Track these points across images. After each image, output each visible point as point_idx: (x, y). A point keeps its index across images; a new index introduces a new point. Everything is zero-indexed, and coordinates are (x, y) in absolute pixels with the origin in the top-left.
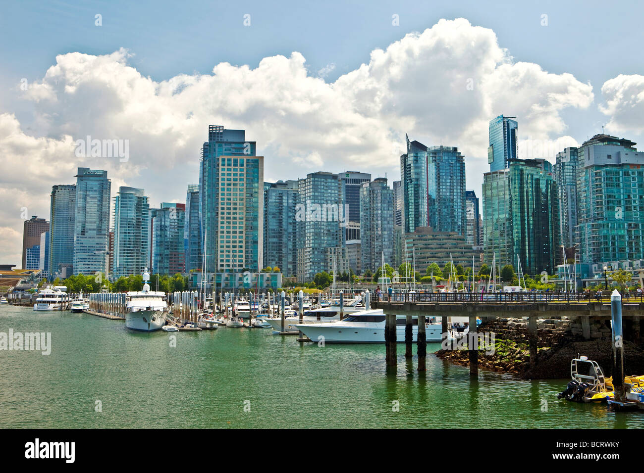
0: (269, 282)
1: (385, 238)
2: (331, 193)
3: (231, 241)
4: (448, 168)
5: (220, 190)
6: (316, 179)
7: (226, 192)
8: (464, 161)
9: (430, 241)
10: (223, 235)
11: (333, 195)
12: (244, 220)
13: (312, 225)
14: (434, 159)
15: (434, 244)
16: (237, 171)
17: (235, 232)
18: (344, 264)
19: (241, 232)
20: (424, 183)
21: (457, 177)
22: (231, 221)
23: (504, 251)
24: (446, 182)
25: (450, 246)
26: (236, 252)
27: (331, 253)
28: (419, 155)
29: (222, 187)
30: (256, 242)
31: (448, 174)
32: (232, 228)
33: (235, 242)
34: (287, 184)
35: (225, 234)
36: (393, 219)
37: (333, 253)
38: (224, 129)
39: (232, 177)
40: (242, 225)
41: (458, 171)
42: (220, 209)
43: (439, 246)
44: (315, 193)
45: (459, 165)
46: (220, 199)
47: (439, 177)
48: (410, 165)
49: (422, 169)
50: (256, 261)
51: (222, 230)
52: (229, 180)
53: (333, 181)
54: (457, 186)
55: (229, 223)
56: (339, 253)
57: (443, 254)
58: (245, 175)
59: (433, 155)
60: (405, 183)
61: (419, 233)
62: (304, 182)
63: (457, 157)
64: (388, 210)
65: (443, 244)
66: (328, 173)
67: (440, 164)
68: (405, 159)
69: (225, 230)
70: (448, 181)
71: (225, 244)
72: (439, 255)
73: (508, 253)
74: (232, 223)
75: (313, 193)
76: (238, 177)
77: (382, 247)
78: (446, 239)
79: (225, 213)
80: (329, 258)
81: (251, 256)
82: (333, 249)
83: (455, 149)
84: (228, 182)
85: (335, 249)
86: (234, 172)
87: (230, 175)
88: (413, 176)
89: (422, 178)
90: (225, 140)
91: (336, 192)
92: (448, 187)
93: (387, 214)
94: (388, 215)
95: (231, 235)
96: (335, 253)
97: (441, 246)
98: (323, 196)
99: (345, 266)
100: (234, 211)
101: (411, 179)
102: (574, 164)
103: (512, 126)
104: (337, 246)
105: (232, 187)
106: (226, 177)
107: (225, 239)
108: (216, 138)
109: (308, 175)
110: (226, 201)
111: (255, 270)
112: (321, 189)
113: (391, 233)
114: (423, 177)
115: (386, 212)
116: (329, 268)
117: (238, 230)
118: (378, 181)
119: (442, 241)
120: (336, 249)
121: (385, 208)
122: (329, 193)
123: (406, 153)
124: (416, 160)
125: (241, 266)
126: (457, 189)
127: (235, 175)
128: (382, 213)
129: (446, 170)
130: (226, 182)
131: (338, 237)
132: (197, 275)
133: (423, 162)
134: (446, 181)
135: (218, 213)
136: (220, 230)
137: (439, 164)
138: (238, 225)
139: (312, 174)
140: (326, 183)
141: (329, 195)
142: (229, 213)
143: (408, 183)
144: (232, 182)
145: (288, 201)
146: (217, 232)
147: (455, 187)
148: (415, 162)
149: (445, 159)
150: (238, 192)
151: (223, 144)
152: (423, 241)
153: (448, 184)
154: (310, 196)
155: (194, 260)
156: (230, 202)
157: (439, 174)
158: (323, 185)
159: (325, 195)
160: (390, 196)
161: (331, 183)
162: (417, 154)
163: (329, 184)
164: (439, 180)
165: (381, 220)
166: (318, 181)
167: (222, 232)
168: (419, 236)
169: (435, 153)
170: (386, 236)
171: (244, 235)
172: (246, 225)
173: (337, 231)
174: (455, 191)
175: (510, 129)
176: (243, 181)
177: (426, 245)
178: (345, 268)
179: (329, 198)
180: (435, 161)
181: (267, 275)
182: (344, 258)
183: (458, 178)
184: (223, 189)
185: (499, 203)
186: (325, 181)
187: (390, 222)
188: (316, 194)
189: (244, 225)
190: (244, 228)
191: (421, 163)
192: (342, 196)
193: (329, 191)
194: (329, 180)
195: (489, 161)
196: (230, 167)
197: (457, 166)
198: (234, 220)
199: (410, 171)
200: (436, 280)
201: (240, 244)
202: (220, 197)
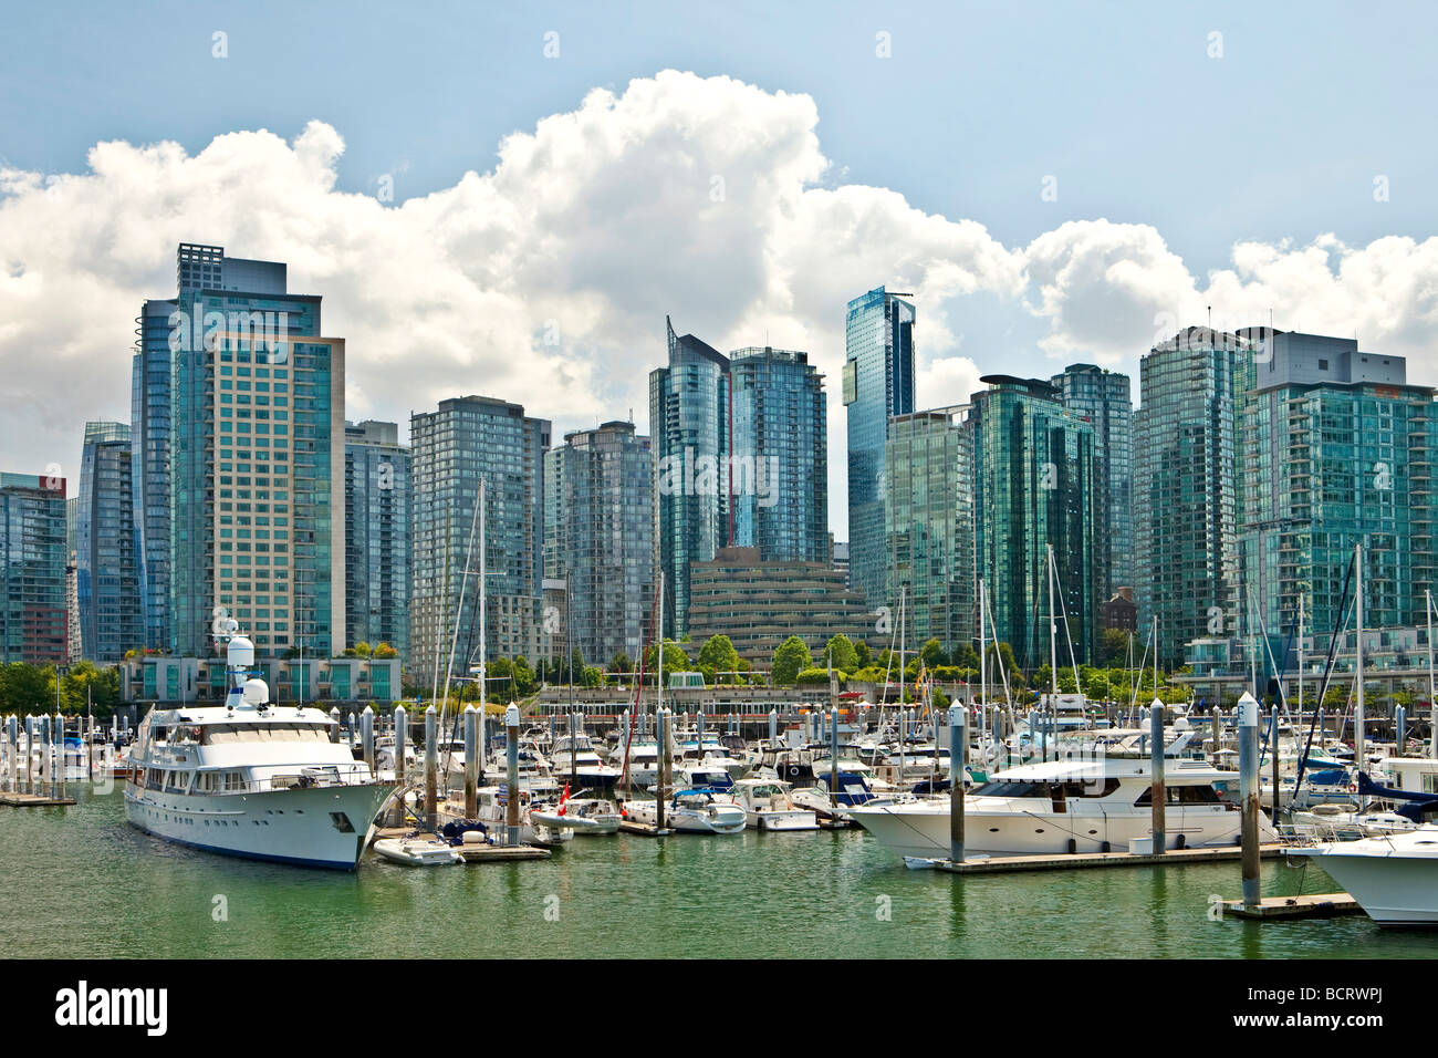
0: (365, 685)
1: (629, 575)
2: (505, 454)
3: (253, 572)
4: (784, 403)
5: (217, 428)
6: (465, 415)
7: (234, 434)
8: (822, 389)
9: (758, 584)
10: (228, 553)
11: (510, 458)
12: (289, 515)
13: (455, 536)
14: (749, 379)
15: (769, 590)
16: (268, 376)
17: (263, 548)
18: (538, 639)
19: (280, 548)
20: (711, 441)
21: (805, 426)
22: (253, 515)
23: (942, 610)
24: (779, 440)
25: (810, 595)
26: (267, 602)
27: (505, 609)
28: (701, 370)
29: (225, 419)
30: (325, 577)
31: (784, 420)
32: (253, 534)
33: (262, 574)
34: (363, 432)
35: (234, 553)
36: (650, 527)
37: (510, 610)
38: (225, 256)
39: (253, 393)
40: (283, 529)
41: (810, 413)
42: (217, 481)
43: (784, 596)
44: (461, 450)
45: (812, 397)
46: (217, 455)
47: (761, 426)
48: (677, 395)
49: (706, 406)
50: (326, 628)
51: (225, 540)
52: (244, 400)
53: (510, 421)
54: (806, 450)
55: (246, 521)
56: (527, 610)
57: (794, 617)
58: (291, 390)
59: (747, 370)
60: (662, 440)
61: (727, 563)
62: (429, 422)
63: (806, 377)
64: (640, 503)
65: (791, 592)
66: (493, 400)
67: (766, 393)
68: (662, 380)
69: (235, 541)
70: (783, 436)
71: (235, 580)
72: (785, 617)
73: (950, 615)
74: (253, 521)
75: (457, 452)
76: (271, 394)
77: (624, 598)
78: (799, 579)
79: (234, 493)
80: (501, 622)
81: (312, 613)
82: (510, 600)
83: (803, 357)
84: (242, 407)
85: (516, 600)
86: (259, 380)
87: (247, 386)
88: (684, 424)
89: (705, 428)
90: (229, 289)
91: (519, 450)
92: (784, 452)
93: (636, 514)
94: (640, 518)
95: (253, 553)
96: (515, 610)
97: (787, 596)
98: (485, 461)
99: (542, 644)
100: (261, 488)
101: (677, 432)
102: (1089, 405)
103: (904, 316)
104: (519, 592)
105: (253, 420)
106: (235, 393)
107: (235, 567)
108: (202, 281)
109: (441, 403)
110: (235, 460)
111: (323, 653)
112: (477, 441)
113: (645, 564)
114: (710, 426)
115: (633, 509)
116: (501, 649)
117: (272, 542)
118: (613, 429)
119: (787, 584)
120: (519, 600)
121: (632, 500)
122: (500, 453)
123: (665, 364)
124: (694, 383)
125: (282, 640)
126: (806, 458)
127: (262, 387)
128: (623, 513)
129: (779, 408)
130: (235, 406)
131: (523, 568)
132: (155, 664)
133: (711, 389)
134: (779, 436)
135: (211, 493)
136: (218, 539)
137: (761, 392)
138: (271, 528)
139: (454, 401)
140: (491, 425)
141: (501, 457)
142: (245, 495)
143: (670, 441)
144: (253, 407)
145: (368, 474)
146: (211, 546)
147: (801, 453)
148: (690, 388)
149: (776, 382)
150: (271, 436)
151: (226, 299)
152: (739, 584)
153: (783, 444)
154: (447, 461)
155: (108, 629)
156: (246, 461)
157: (761, 417)
158: (485, 432)
159: (490, 458)
160: (643, 467)
161: (507, 426)
162: (695, 367)
163: (501, 428)
164: (761, 434)
165: (622, 529)
166: (469, 420)
167: (226, 547)
168: (728, 571)
169: (752, 366)
170: (634, 571)
171: (289, 555)
172: (295, 527)
173: (519, 554)
174: (801, 461)
175: (900, 321)
176: (286, 405)
177: (747, 592)
178: (543, 650)
179: (501, 466)
180: (752, 384)
181: (359, 666)
182: (538, 625)
183: (809, 429)
184: (226, 426)
185: (930, 491)
186: (489, 421)
187: (645, 536)
188: (466, 454)
189: (289, 528)
190: (291, 536)
191: (706, 392)
192: (533, 461)
193: (501, 448)
194: (500, 419)
195: (844, 398)
196: (246, 365)
197: (805, 401)
198: (261, 515)
199: (677, 410)
200: (839, 679)
201: (279, 580)
202: (218, 446)
